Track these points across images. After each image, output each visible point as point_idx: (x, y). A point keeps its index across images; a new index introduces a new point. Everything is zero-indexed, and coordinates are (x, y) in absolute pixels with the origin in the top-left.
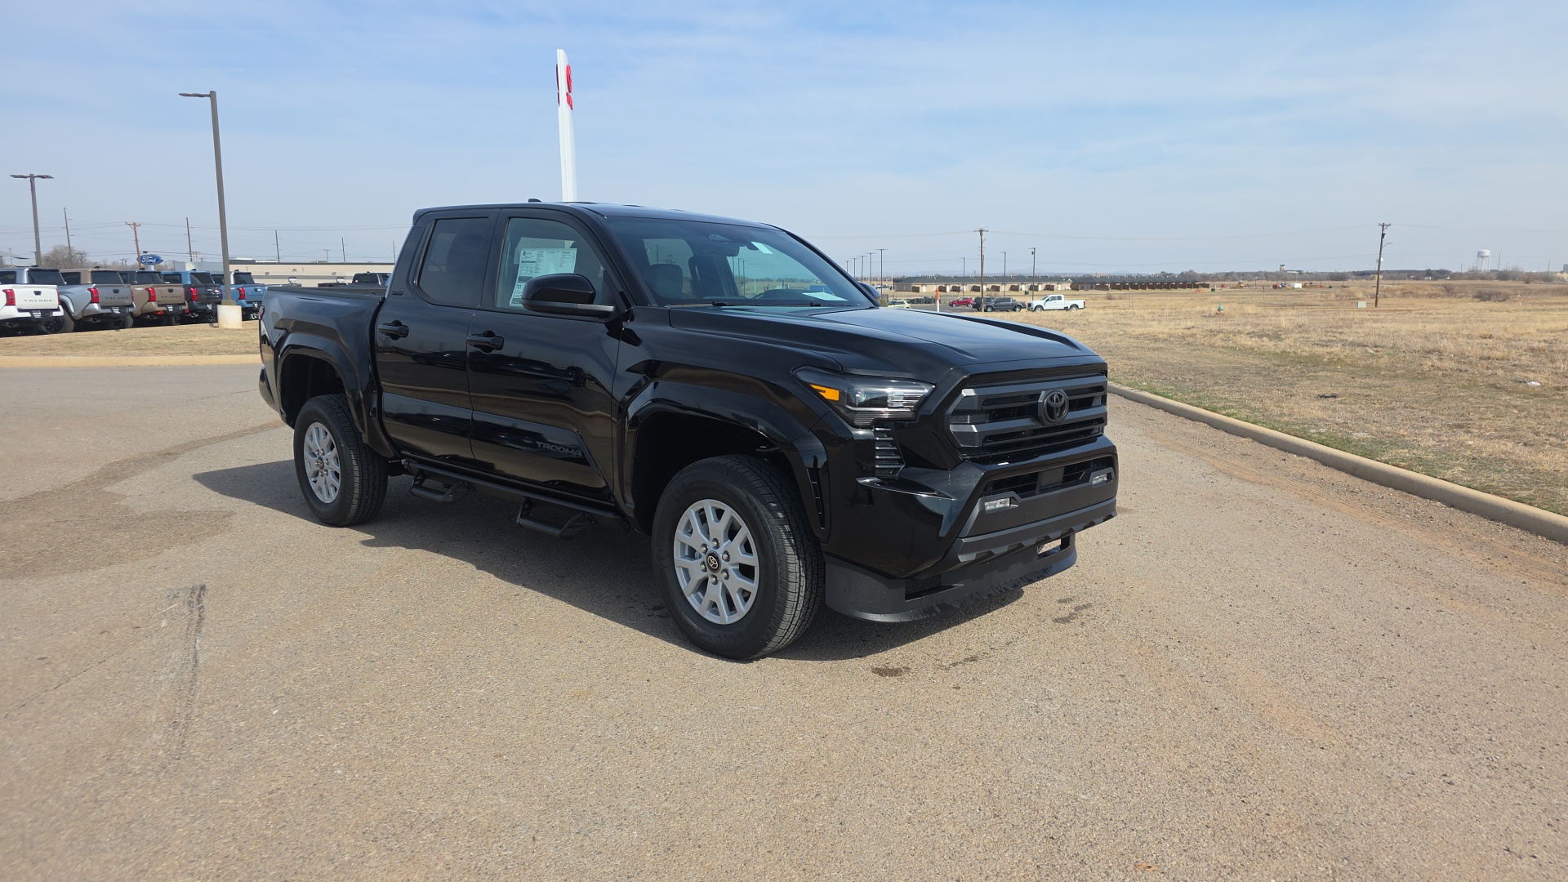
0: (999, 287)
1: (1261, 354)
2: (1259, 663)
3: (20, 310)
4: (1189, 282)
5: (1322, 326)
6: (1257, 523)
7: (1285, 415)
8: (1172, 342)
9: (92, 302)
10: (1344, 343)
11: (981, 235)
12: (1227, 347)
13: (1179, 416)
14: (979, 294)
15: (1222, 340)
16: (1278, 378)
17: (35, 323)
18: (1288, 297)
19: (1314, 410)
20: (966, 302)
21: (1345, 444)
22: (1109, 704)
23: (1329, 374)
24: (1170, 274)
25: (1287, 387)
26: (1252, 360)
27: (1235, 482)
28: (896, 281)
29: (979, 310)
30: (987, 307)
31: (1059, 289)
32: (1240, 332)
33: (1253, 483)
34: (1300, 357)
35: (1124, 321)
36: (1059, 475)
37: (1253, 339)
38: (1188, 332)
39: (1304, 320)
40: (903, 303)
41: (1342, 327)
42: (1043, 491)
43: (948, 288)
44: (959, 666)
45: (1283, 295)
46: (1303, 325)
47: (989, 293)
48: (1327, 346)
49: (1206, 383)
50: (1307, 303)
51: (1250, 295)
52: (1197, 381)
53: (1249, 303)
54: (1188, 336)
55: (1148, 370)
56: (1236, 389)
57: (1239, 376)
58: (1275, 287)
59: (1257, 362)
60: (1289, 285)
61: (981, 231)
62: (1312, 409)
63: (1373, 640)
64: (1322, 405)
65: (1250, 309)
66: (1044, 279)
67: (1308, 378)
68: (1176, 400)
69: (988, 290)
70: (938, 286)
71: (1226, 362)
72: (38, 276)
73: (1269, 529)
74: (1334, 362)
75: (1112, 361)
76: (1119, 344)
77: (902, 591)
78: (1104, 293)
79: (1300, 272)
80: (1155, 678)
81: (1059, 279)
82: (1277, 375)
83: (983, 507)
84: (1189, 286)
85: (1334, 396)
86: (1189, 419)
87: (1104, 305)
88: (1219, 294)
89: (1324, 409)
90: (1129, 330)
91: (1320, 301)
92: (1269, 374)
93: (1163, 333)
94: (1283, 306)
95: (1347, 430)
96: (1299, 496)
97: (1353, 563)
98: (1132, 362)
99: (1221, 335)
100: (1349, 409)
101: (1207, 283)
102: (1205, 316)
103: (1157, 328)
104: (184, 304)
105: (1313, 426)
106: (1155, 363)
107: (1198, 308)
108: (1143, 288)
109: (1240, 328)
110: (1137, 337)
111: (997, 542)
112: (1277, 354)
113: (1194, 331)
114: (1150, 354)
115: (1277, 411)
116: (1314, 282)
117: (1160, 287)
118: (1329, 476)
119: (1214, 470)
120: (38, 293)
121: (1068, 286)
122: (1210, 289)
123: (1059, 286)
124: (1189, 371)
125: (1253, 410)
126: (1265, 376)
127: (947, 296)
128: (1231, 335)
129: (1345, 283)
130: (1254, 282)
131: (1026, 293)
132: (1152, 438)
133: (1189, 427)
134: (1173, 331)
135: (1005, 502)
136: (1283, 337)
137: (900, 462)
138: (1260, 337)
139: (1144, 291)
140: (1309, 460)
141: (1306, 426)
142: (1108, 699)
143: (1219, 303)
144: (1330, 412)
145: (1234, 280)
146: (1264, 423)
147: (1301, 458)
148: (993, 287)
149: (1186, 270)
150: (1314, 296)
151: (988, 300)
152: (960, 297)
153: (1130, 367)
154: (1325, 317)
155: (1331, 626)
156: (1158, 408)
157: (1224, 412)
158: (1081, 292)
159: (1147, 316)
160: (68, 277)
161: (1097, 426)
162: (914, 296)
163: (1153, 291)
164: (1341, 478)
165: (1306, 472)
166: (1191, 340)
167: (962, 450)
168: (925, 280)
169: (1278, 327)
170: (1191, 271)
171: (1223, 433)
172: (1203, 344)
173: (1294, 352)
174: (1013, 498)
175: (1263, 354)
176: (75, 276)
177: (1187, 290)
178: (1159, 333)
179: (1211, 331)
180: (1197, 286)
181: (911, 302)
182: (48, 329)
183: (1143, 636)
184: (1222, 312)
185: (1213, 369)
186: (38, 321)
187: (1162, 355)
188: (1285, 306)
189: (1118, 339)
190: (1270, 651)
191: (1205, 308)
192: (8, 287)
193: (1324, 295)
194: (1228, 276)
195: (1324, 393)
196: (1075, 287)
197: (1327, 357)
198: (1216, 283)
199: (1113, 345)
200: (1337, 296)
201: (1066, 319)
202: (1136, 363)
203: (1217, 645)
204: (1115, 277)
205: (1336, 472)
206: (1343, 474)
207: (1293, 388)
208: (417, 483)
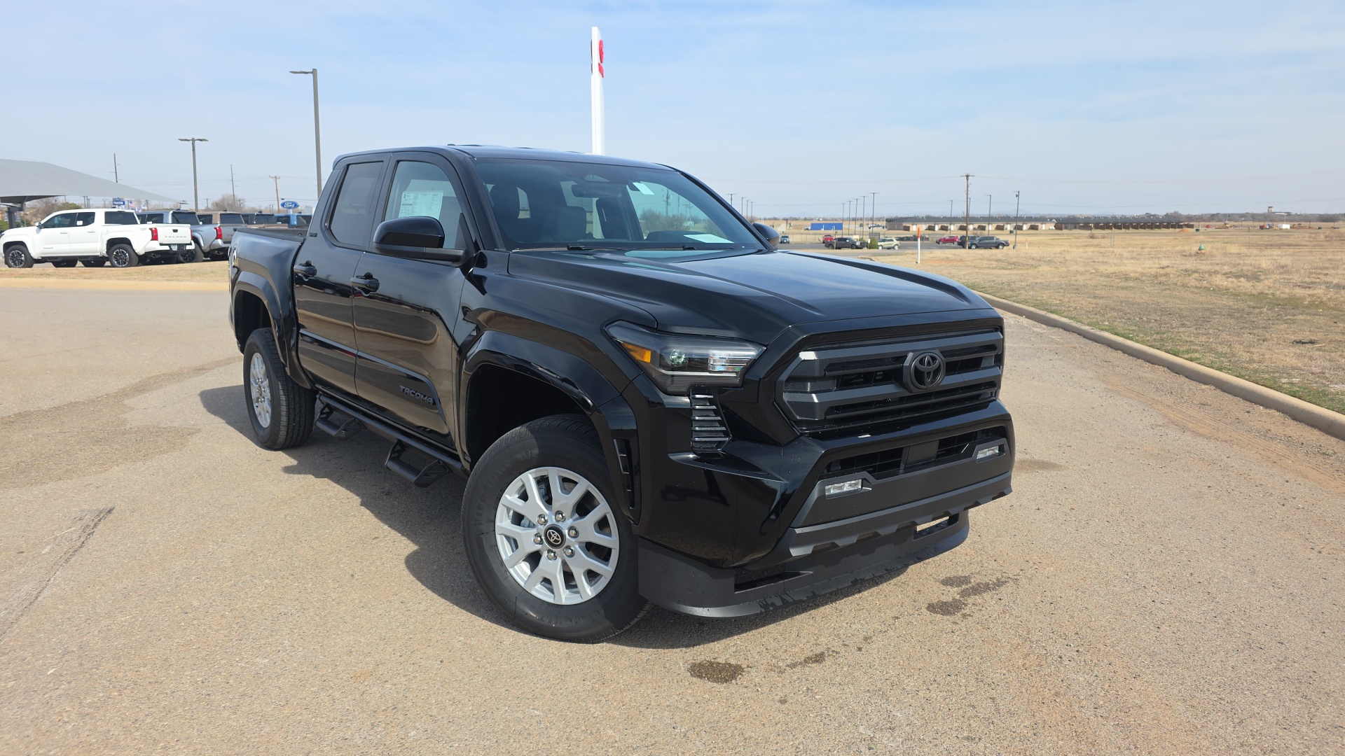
0: (985, 227)
1: (1236, 295)
2: (1175, 691)
3: (161, 244)
4: (1173, 223)
5: (1306, 267)
6: (1205, 489)
7: (1254, 362)
8: (1144, 281)
9: (217, 238)
10: (1328, 285)
11: (967, 180)
12: (1200, 288)
13: (1139, 358)
14: (964, 233)
15: (1195, 279)
16: (1252, 321)
17: (172, 254)
18: (1275, 238)
19: (1288, 357)
20: (952, 240)
21: (1320, 397)
22: (966, 743)
23: (1308, 318)
24: (1155, 215)
25: (1260, 331)
26: (1226, 301)
27: (1187, 437)
28: (889, 221)
29: (964, 247)
30: (972, 244)
31: (1044, 228)
32: (1216, 272)
33: (1208, 438)
34: (1279, 299)
35: (1101, 259)
36: (932, 449)
37: (1230, 279)
38: (1162, 272)
39: (1286, 261)
40: (892, 240)
41: (1327, 268)
42: (909, 469)
43: (937, 228)
44: (798, 669)
45: (1270, 235)
46: (1286, 266)
47: (975, 232)
48: (1310, 288)
49: (1172, 325)
50: (1294, 243)
51: (1236, 235)
52: (1163, 322)
53: (1234, 243)
54: (1161, 276)
55: (1113, 309)
56: (1204, 331)
57: (1209, 318)
58: (1262, 228)
59: (1231, 303)
60: (1277, 226)
61: (967, 176)
62: (1286, 356)
63: (1333, 665)
64: (1298, 351)
65: (1233, 249)
66: (1029, 219)
67: (1285, 322)
68: (1137, 341)
69: (974, 229)
70: (927, 225)
71: (1197, 303)
72: (180, 217)
73: (1218, 498)
74: (1316, 305)
75: (1077, 299)
76: (1089, 282)
77: (731, 581)
78: (1087, 232)
79: (1289, 214)
80: (1034, 706)
81: (1043, 220)
82: (1252, 318)
83: (823, 491)
84: (1174, 227)
85: (1312, 342)
86: (1149, 362)
87: (1086, 244)
88: (1203, 234)
89: (1300, 356)
90: (1102, 268)
91: (1309, 241)
92: (1242, 317)
93: (1136, 272)
94: (1267, 246)
95: (1324, 381)
96: (1259, 457)
97: (1317, 549)
98: (1098, 301)
99: (1196, 275)
100: (1328, 357)
101: (1191, 223)
102: (1185, 256)
103: (1131, 267)
105: (1285, 375)
106: (1122, 302)
107: (1179, 248)
108: (1127, 228)
109: (1217, 268)
110: (1108, 276)
111: (842, 532)
112: (1254, 295)
113: (1168, 270)
114: (1116, 293)
115: (1246, 356)
116: (1303, 224)
117: (1143, 227)
118: (1299, 434)
119: (1166, 420)
120: (175, 231)
121: (1052, 226)
122: (1195, 229)
123: (1044, 226)
124: (1155, 311)
125: (1219, 355)
126: (1238, 318)
127: (935, 234)
128: (1207, 275)
129: (1336, 224)
130: (1240, 223)
131: (1011, 232)
132: (1103, 381)
133: (1146, 370)
134: (1146, 270)
135: (856, 484)
136: (1262, 277)
137: (726, 434)
138: (1238, 277)
139: (1127, 231)
140: (1277, 414)
141: (1277, 375)
142: (966, 734)
143: (1202, 242)
144: (1306, 360)
145: (1220, 221)
146: (1229, 369)
147: (1268, 411)
148: (979, 227)
149: (1171, 211)
150: (1302, 237)
151: (973, 238)
152: (946, 235)
153: (1095, 306)
154: (1312, 258)
155: (1278, 639)
156: (1116, 350)
157: (1187, 356)
158: (1065, 231)
159: (1125, 254)
160: (203, 219)
161: (989, 391)
162: (904, 234)
163: (1136, 231)
164: (1313, 436)
165: (1272, 427)
166: (1163, 279)
167: (799, 423)
168: (915, 220)
169: (1258, 268)
170: (1175, 213)
171: (1183, 379)
172: (1176, 284)
173: (1273, 294)
174: (866, 479)
175: (1238, 295)
176: (208, 218)
177: (1171, 230)
178: (1132, 272)
179: (1186, 271)
180: (1181, 227)
181: (900, 239)
182: (184, 259)
183: (1035, 638)
184: (1203, 251)
185: (1181, 310)
186: (175, 253)
187: (1130, 294)
188: (1271, 245)
189: (1088, 277)
190: (1193, 674)
191: (1187, 248)
192: (154, 226)
193: (1313, 235)
194: (1213, 217)
195: (1301, 338)
196: (1058, 227)
197: (1309, 299)
198: (1202, 223)
199: (1082, 283)
200: (1326, 237)
201: (1043, 257)
202: (1101, 301)
203: (1126, 659)
204: (1099, 218)
205: (1308, 428)
206: (1316, 432)
207: (1267, 332)
208: (324, 416)
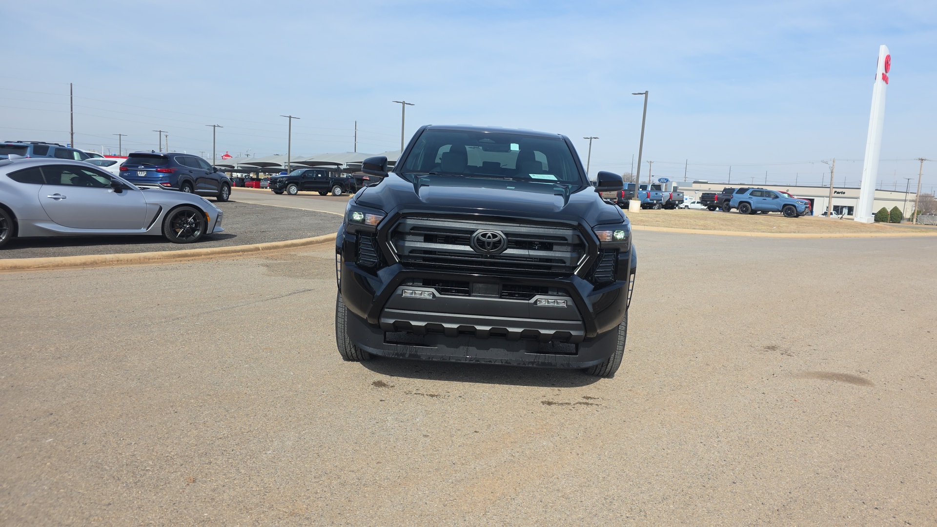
42: (470, 296)
83: (400, 292)
104: (616, 199)
137: (376, 258)
174: (433, 293)
